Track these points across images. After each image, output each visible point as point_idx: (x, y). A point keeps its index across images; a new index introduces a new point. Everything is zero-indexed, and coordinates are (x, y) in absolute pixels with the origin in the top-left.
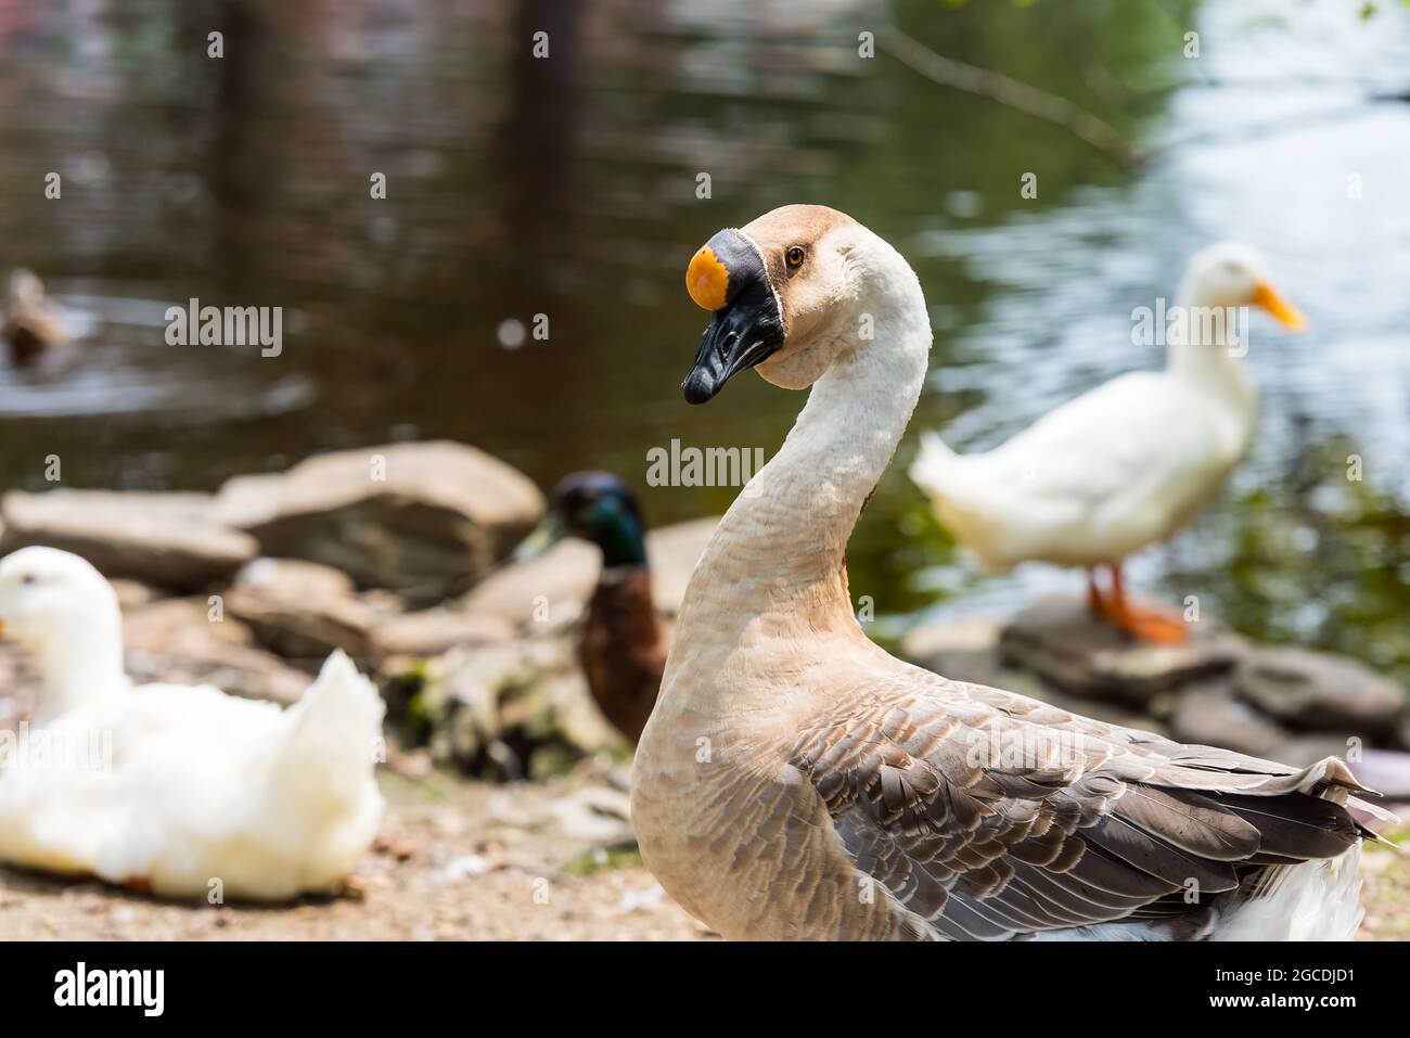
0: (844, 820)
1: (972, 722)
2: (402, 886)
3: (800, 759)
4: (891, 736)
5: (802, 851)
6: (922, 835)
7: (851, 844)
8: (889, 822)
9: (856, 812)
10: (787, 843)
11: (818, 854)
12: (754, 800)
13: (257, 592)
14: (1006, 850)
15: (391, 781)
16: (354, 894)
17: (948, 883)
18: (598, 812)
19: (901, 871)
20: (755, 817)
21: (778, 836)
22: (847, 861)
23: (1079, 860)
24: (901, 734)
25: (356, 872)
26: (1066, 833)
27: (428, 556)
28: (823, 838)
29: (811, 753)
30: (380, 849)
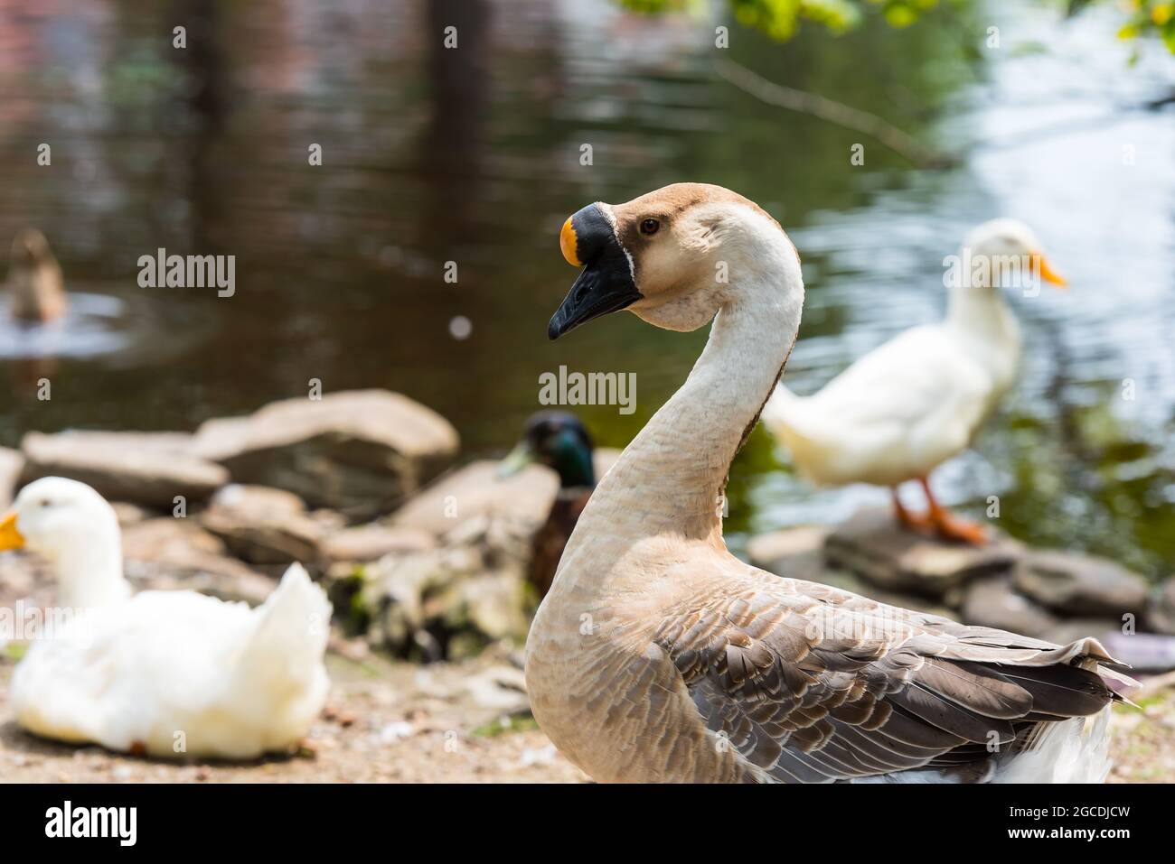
0: (697, 689)
1: (800, 610)
2: (346, 747)
3: (661, 640)
4: (735, 620)
5: (663, 712)
6: (760, 701)
7: (703, 708)
8: (733, 690)
9: (707, 683)
10: (652, 706)
11: (676, 715)
12: (623, 670)
13: (228, 512)
14: (828, 712)
15: (336, 663)
16: (307, 753)
17: (782, 740)
18: (503, 686)
19: (743, 731)
20: (625, 684)
21: (643, 699)
22: (700, 722)
23: (887, 720)
24: (743, 620)
25: (309, 735)
26: (876, 698)
27: (365, 482)
28: (680, 702)
29: (671, 635)
30: (328, 717)
